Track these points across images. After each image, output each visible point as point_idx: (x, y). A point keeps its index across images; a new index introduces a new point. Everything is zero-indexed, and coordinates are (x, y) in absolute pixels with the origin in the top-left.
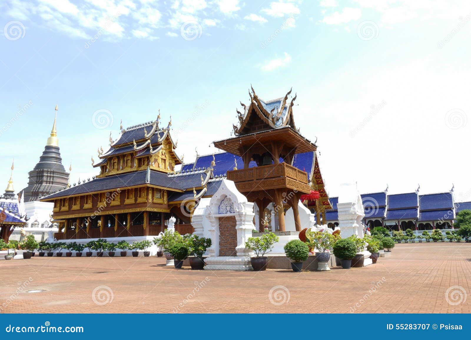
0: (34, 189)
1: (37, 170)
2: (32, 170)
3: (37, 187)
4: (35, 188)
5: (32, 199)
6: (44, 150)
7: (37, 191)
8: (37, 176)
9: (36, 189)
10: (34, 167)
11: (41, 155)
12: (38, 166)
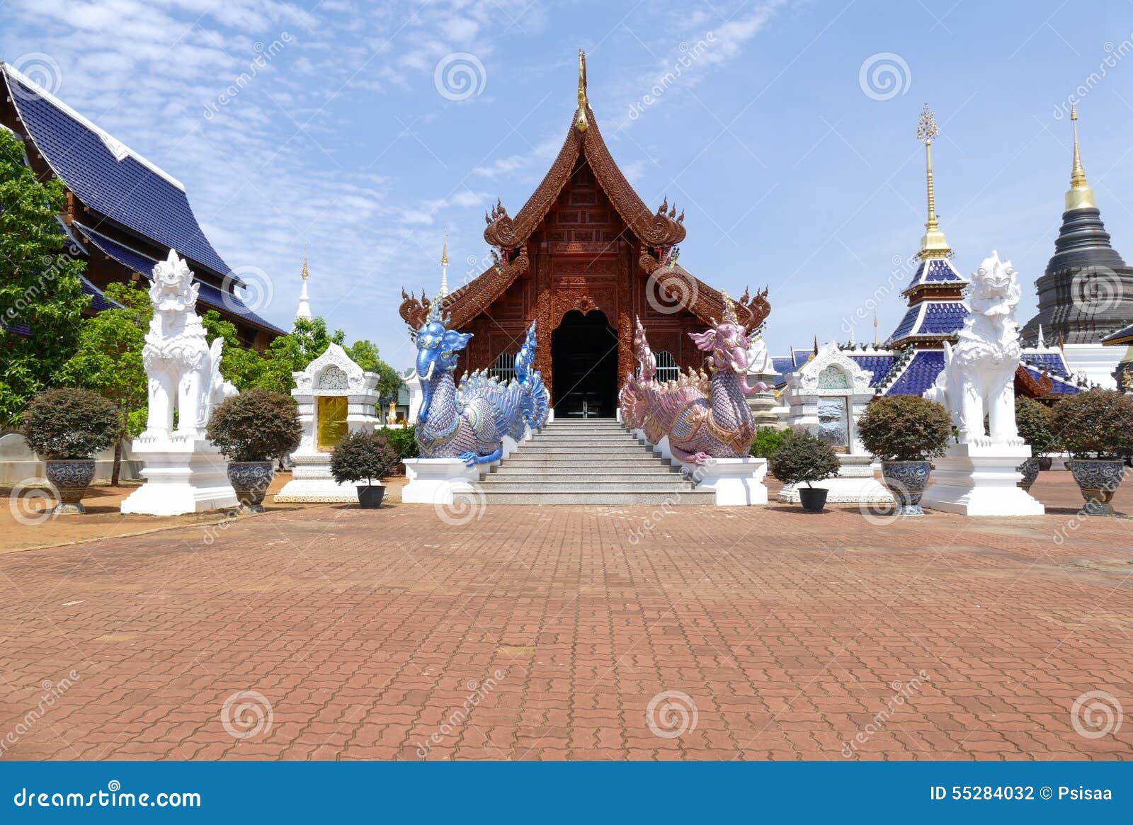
0: (1055, 318)
1: (1055, 274)
2: (1043, 274)
3: (1062, 312)
4: (1056, 314)
5: (1056, 341)
6: (1061, 223)
7: (1063, 320)
8: (1057, 287)
9: (1061, 317)
10: (1046, 268)
11: (1057, 238)
12: (1055, 263)
